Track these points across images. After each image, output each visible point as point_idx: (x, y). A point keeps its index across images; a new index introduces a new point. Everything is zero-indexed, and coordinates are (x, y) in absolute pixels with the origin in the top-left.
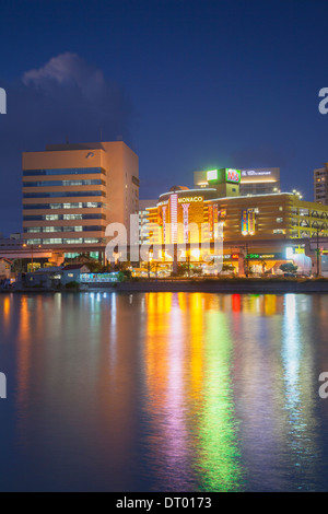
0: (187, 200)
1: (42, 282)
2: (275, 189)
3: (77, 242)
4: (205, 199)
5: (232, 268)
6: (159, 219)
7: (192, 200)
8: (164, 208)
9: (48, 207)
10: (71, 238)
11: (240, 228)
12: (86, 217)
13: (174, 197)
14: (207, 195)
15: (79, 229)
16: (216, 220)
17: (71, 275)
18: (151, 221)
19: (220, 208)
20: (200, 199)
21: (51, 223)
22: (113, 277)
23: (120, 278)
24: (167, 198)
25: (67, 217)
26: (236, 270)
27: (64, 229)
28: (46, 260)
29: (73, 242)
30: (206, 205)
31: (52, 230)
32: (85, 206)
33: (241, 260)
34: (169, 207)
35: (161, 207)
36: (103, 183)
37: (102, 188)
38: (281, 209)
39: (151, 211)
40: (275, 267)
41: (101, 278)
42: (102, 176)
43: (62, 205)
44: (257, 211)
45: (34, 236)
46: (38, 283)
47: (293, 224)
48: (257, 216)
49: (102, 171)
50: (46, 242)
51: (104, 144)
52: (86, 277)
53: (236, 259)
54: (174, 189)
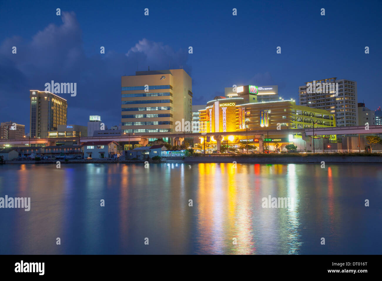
0: (225, 105)
1: (137, 156)
2: (280, 98)
3: (155, 131)
4: (236, 104)
5: (255, 148)
6: (207, 117)
7: (228, 105)
8: (211, 110)
9: (136, 109)
10: (151, 129)
11: (259, 122)
12: (160, 116)
13: (217, 103)
14: (238, 102)
15: (156, 123)
16: (244, 117)
17: (156, 152)
18: (202, 118)
19: (246, 110)
20: (233, 104)
21: (139, 120)
22: (182, 153)
23: (186, 154)
24: (212, 104)
25: (148, 116)
26: (258, 149)
27: (147, 123)
28: (137, 143)
29: (152, 131)
30: (237, 108)
31: (139, 124)
32: (160, 109)
33: (261, 142)
34: (213, 109)
35: (208, 109)
36: (171, 94)
37: (171, 98)
38: (285, 110)
39: (202, 112)
40: (282, 147)
41: (174, 154)
42: (170, 91)
43: (146, 109)
44: (269, 112)
45: (128, 128)
46: (135, 157)
47: (293, 120)
48: (270, 115)
49: (170, 87)
50: (135, 132)
51: (171, 71)
52: (165, 153)
53: (258, 142)
54: (217, 98)
